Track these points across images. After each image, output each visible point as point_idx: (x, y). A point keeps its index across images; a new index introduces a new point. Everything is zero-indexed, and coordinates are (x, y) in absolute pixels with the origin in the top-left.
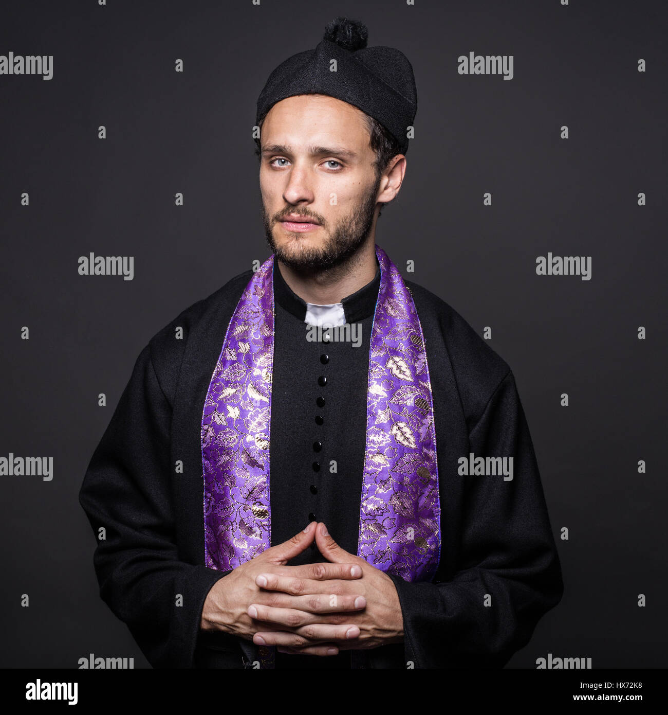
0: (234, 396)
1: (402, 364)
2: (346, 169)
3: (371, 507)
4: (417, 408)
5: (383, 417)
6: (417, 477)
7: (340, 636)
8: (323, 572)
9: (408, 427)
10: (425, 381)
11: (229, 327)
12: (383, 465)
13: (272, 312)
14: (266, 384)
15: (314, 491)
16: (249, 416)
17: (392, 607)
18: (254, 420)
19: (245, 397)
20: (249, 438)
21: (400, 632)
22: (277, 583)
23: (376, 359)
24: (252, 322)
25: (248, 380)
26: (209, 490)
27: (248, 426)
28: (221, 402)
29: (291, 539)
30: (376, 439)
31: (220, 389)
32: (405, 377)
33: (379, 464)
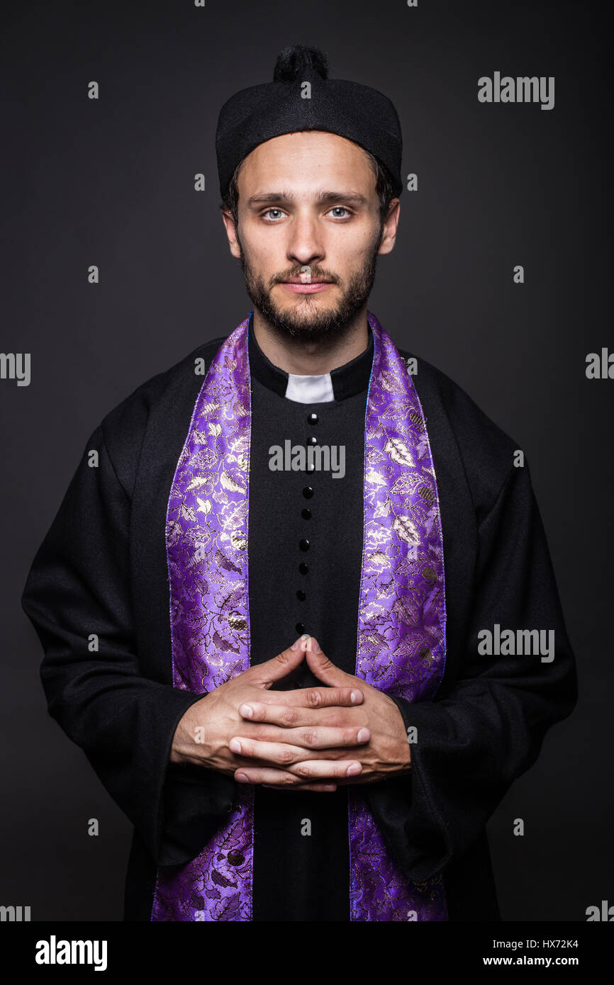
0: (205, 487)
1: (402, 447)
2: (356, 216)
3: (369, 615)
4: (420, 498)
5: (382, 510)
6: (422, 579)
7: (339, 775)
8: (319, 698)
9: (411, 521)
10: (428, 467)
11: (196, 406)
12: (384, 566)
13: (247, 388)
14: (242, 473)
15: (301, 596)
16: (223, 510)
17: (398, 738)
18: (229, 515)
19: (218, 488)
20: (224, 537)
21: (407, 764)
22: (265, 713)
23: (372, 441)
24: (223, 399)
25: (221, 467)
26: (176, 596)
27: (222, 523)
28: (189, 494)
29: (276, 657)
30: (376, 537)
31: (187, 479)
32: (405, 462)
33: (380, 564)
